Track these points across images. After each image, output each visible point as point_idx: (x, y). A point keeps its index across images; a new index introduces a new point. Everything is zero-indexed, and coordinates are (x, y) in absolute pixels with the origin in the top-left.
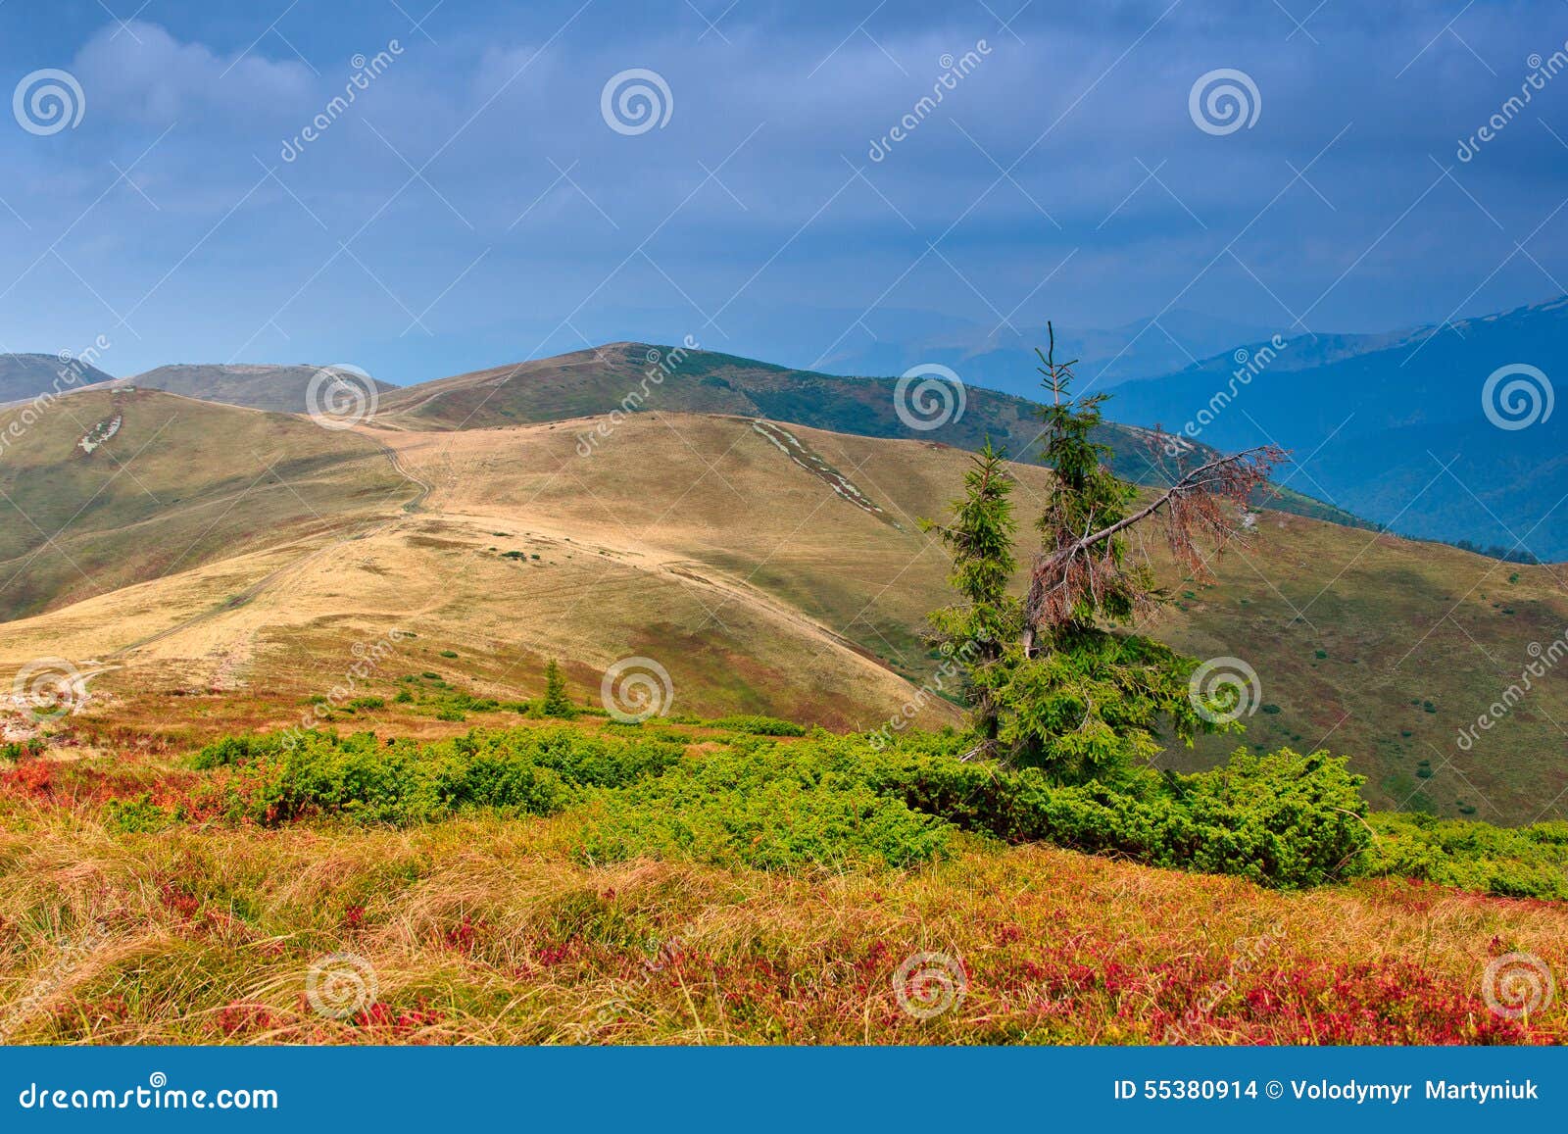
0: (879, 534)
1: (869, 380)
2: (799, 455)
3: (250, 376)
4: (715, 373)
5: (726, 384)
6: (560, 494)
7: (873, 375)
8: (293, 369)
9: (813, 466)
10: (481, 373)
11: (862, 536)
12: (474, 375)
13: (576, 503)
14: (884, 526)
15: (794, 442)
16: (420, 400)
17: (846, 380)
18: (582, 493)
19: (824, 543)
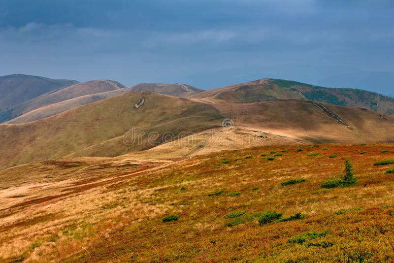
0: (349, 133)
1: (336, 89)
2: (326, 111)
3: (163, 87)
4: (293, 87)
5: (296, 90)
6: (263, 121)
7: (337, 87)
8: (174, 85)
9: (330, 115)
10: (229, 87)
11: (344, 133)
12: (227, 87)
13: (268, 123)
14: (350, 131)
15: (325, 108)
16: (215, 95)
17: (329, 89)
18: (269, 121)
19: (335, 135)
